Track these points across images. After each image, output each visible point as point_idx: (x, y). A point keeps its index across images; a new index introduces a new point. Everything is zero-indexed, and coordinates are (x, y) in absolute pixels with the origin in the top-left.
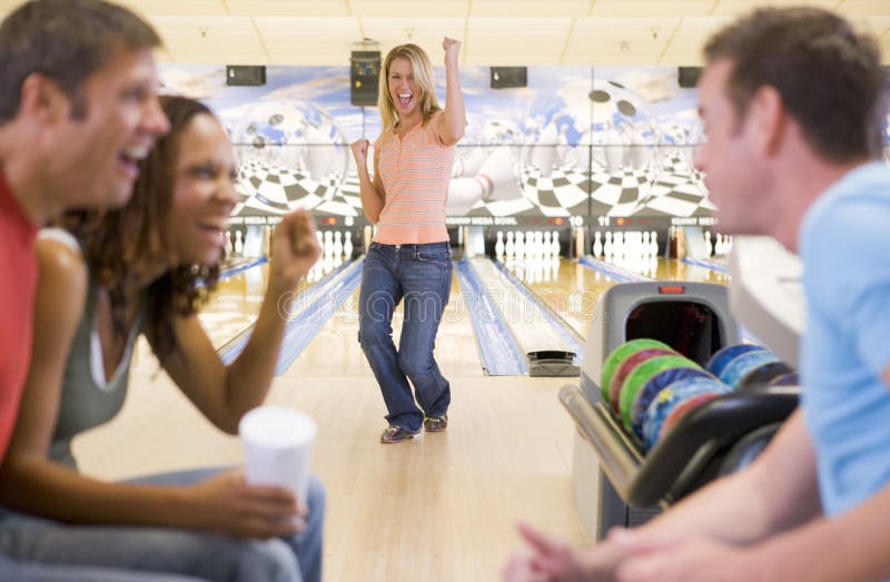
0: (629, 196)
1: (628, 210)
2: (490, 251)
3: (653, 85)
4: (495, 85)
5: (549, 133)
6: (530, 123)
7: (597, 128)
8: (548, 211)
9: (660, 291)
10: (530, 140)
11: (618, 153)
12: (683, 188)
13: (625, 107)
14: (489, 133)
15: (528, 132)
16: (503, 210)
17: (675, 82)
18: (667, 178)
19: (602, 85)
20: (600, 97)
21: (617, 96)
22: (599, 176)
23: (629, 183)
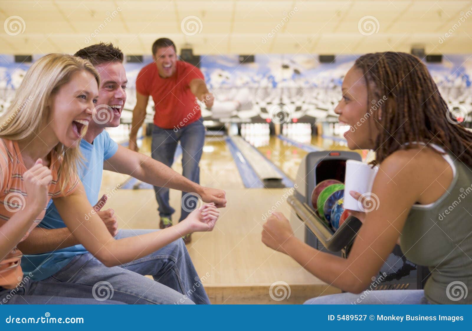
0: (298, 109)
1: (298, 115)
2: (239, 134)
3: (308, 62)
4: (241, 62)
5: (265, 82)
6: (256, 78)
7: (284, 80)
8: (264, 116)
9: (330, 155)
10: (256, 85)
11: (294, 92)
12: (321, 106)
13: (297, 72)
14: (239, 83)
15: (255, 82)
16: (245, 115)
17: (317, 61)
18: (314, 101)
19: (286, 62)
20: (286, 67)
21: (292, 67)
22: (286, 101)
23: (298, 104)
